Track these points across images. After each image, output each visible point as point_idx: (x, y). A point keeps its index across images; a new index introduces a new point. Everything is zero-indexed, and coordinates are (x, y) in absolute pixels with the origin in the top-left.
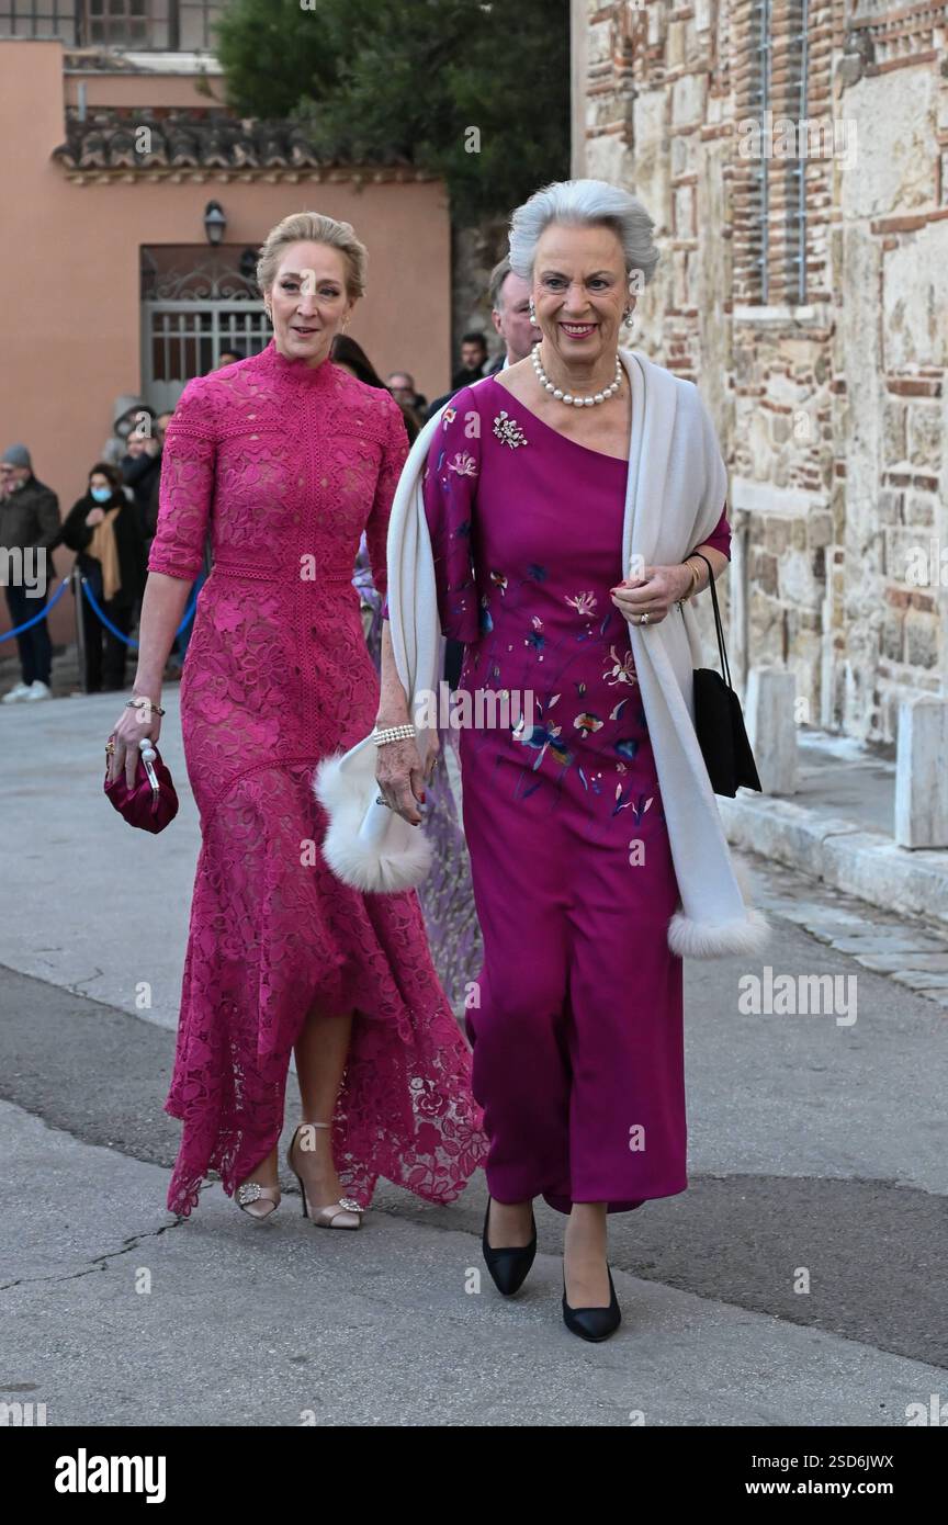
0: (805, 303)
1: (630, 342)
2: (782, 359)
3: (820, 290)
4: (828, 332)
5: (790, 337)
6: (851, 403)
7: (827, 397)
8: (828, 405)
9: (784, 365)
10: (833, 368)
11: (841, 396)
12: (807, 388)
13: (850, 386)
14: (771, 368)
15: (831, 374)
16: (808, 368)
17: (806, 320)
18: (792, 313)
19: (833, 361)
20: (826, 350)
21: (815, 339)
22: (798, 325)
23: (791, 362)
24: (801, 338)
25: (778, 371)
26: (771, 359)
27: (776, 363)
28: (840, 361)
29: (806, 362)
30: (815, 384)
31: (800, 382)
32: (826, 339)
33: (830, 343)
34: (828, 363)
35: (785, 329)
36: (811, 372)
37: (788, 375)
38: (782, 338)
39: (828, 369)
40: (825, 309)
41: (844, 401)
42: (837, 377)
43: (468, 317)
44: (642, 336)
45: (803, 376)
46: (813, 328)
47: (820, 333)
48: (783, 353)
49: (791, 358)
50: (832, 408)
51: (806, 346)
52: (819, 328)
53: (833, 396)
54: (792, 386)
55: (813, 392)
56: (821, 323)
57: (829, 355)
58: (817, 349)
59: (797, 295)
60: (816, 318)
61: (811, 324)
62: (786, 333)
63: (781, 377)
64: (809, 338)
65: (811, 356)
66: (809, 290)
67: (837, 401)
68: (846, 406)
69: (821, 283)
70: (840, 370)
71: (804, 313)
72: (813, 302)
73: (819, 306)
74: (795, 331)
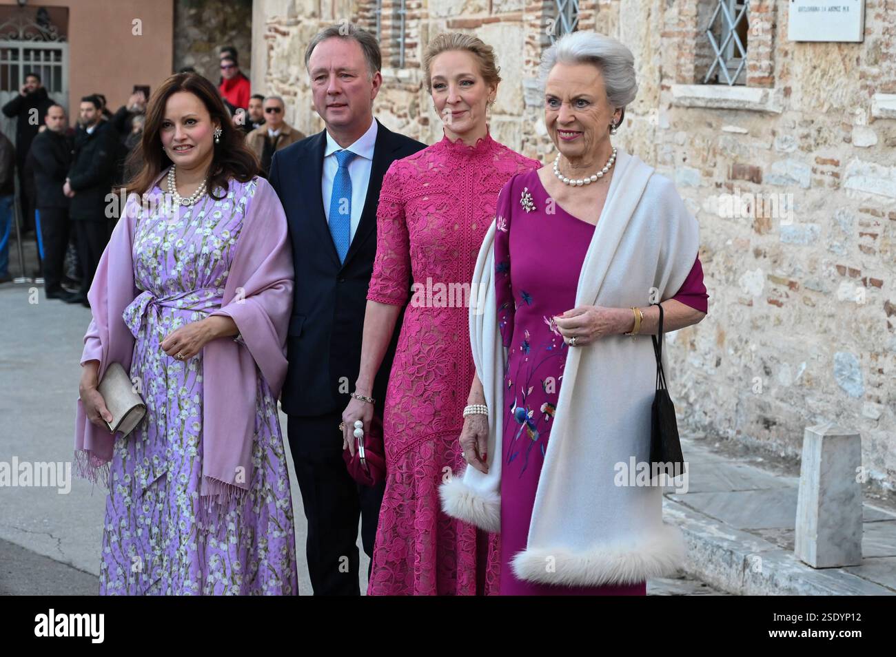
0: (404, 67)
1: (290, 82)
2: (388, 101)
3: (414, 60)
4: (418, 87)
5: (394, 87)
6: (432, 132)
7: (416, 127)
8: (418, 132)
9: (389, 105)
10: (421, 109)
11: (426, 127)
12: (404, 120)
13: (431, 122)
14: (381, 106)
15: (419, 113)
16: (405, 108)
17: (404, 79)
18: (396, 73)
19: (421, 105)
20: (417, 98)
21: (410, 91)
22: (399, 81)
23: (394, 103)
24: (400, 89)
25: (385, 108)
26: (381, 100)
27: (384, 103)
28: (425, 105)
29: (403, 104)
30: (409, 118)
31: (399, 116)
32: (417, 91)
33: (420, 93)
34: (418, 106)
35: (391, 83)
36: (406, 111)
37: (392, 111)
38: (388, 88)
39: (417, 110)
40: (416, 72)
41: (427, 130)
42: (423, 115)
43: (183, 57)
44: (298, 79)
45: (401, 113)
46: (408, 83)
47: (413, 87)
48: (389, 98)
49: (394, 101)
50: (420, 134)
51: (404, 94)
52: (413, 84)
53: (420, 127)
54: (394, 118)
55: (408, 123)
56: (414, 80)
57: (418, 101)
58: (411, 97)
59: (399, 62)
60: (410, 78)
61: (408, 81)
62: (391, 85)
63: (388, 112)
64: (406, 89)
65: (407, 101)
66: (406, 60)
67: (422, 130)
68: (429, 134)
69: (414, 56)
70: (426, 111)
71: (403, 74)
72: (409, 67)
73: (413, 70)
74: (397, 84)
